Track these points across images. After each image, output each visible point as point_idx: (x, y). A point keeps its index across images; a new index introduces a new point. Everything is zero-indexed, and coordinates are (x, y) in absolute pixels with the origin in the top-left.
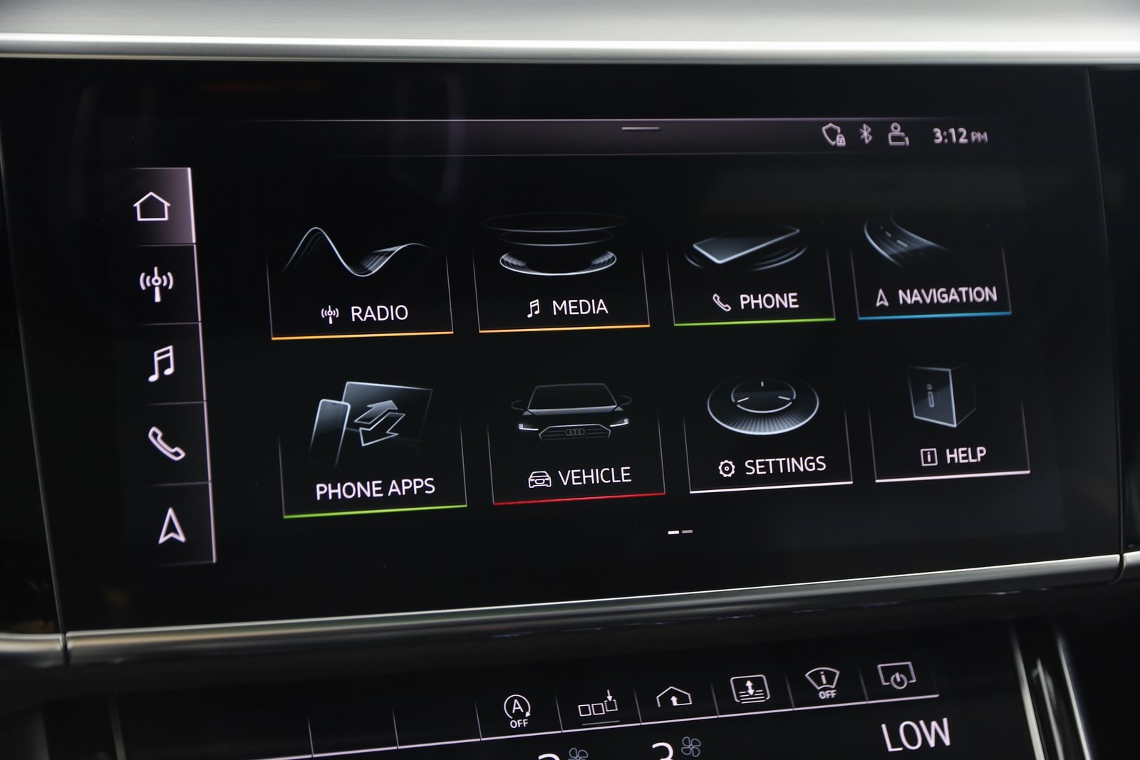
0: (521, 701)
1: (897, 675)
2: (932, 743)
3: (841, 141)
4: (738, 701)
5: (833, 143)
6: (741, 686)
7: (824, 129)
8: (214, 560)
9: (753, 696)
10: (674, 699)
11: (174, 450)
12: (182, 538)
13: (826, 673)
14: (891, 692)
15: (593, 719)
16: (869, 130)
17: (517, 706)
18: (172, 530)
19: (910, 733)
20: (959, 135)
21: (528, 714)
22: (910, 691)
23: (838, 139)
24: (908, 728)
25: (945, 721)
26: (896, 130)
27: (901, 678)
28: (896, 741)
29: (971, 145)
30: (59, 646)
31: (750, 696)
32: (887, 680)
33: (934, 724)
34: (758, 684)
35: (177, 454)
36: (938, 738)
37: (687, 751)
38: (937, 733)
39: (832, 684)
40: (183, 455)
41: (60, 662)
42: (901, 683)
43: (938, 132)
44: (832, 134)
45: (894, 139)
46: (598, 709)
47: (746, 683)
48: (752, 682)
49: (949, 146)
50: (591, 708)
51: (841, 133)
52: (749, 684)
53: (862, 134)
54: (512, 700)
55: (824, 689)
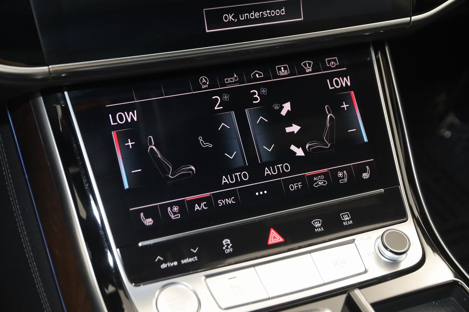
0: (205, 78)
1: (332, 62)
2: (344, 85)
4: (279, 74)
6: (280, 69)
9: (284, 72)
10: (257, 75)
13: (308, 63)
14: (330, 68)
15: (230, 83)
17: (204, 81)
19: (337, 82)
21: (208, 83)
22: (337, 67)
24: (336, 80)
25: (348, 77)
27: (334, 63)
28: (332, 85)
30: (47, 71)
31: (283, 73)
32: (329, 64)
33: (345, 79)
34: (285, 68)
36: (346, 83)
37: (263, 92)
38: (346, 81)
39: (310, 67)
42: (334, 65)
46: (232, 80)
50: (229, 80)
52: (282, 68)
54: (202, 78)
55: (308, 69)
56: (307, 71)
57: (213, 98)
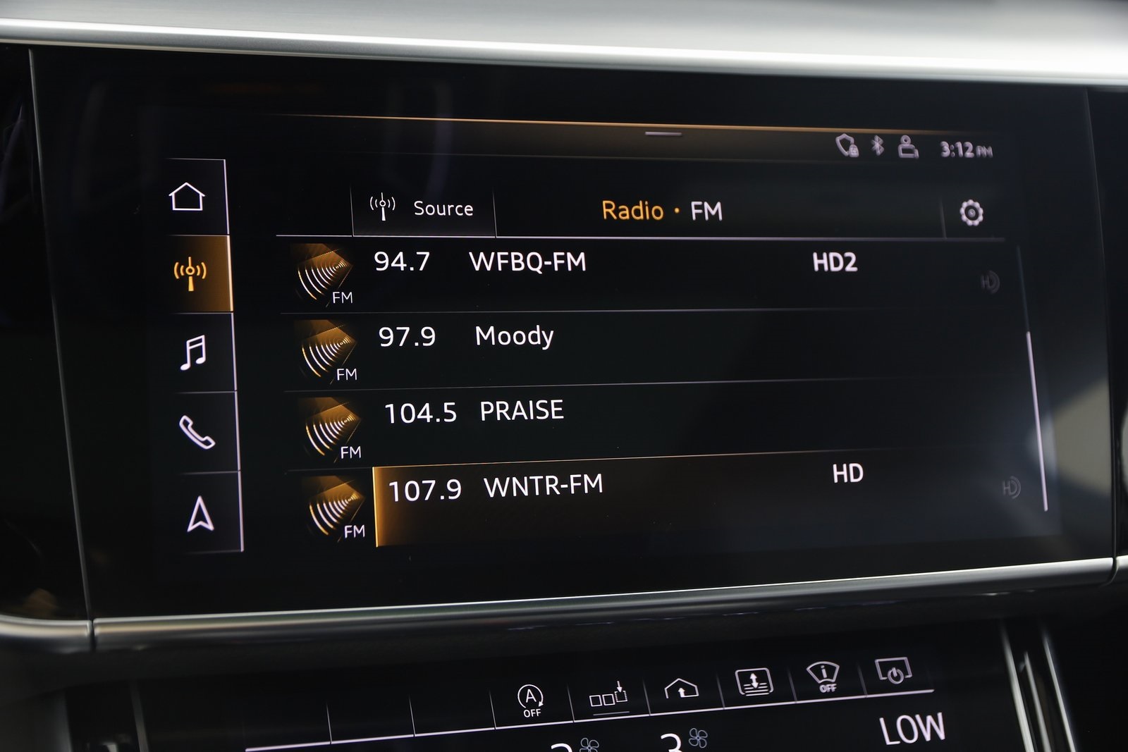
0: (534, 691)
1: (894, 670)
2: (928, 737)
3: (854, 152)
4: (743, 694)
5: (846, 153)
6: (745, 679)
7: (838, 139)
8: (242, 550)
9: (757, 689)
10: (681, 691)
11: (204, 439)
12: (210, 527)
13: (827, 667)
14: (888, 687)
15: (604, 709)
16: (881, 141)
17: (530, 696)
18: (201, 518)
19: (906, 726)
20: (965, 149)
21: (541, 704)
22: (907, 685)
23: (851, 149)
24: (905, 722)
25: (940, 715)
26: (906, 143)
27: (897, 673)
28: (894, 735)
29: (977, 159)
30: (86, 632)
31: (755, 689)
32: (885, 674)
33: (929, 719)
34: (761, 677)
35: (207, 443)
36: (933, 732)
37: (694, 742)
38: (932, 727)
39: (832, 678)
40: (213, 444)
41: (87, 648)
42: (898, 678)
43: (945, 145)
44: (846, 144)
45: (905, 151)
46: (609, 700)
47: (750, 676)
48: (755, 675)
49: (956, 160)
50: (602, 698)
51: (855, 144)
52: (753, 677)
53: (873, 145)
54: (526, 689)
55: (825, 683)
56: (824, 689)
57: (553, 747)
